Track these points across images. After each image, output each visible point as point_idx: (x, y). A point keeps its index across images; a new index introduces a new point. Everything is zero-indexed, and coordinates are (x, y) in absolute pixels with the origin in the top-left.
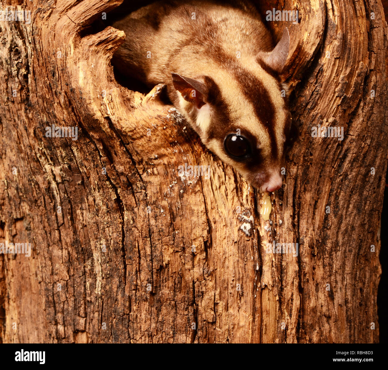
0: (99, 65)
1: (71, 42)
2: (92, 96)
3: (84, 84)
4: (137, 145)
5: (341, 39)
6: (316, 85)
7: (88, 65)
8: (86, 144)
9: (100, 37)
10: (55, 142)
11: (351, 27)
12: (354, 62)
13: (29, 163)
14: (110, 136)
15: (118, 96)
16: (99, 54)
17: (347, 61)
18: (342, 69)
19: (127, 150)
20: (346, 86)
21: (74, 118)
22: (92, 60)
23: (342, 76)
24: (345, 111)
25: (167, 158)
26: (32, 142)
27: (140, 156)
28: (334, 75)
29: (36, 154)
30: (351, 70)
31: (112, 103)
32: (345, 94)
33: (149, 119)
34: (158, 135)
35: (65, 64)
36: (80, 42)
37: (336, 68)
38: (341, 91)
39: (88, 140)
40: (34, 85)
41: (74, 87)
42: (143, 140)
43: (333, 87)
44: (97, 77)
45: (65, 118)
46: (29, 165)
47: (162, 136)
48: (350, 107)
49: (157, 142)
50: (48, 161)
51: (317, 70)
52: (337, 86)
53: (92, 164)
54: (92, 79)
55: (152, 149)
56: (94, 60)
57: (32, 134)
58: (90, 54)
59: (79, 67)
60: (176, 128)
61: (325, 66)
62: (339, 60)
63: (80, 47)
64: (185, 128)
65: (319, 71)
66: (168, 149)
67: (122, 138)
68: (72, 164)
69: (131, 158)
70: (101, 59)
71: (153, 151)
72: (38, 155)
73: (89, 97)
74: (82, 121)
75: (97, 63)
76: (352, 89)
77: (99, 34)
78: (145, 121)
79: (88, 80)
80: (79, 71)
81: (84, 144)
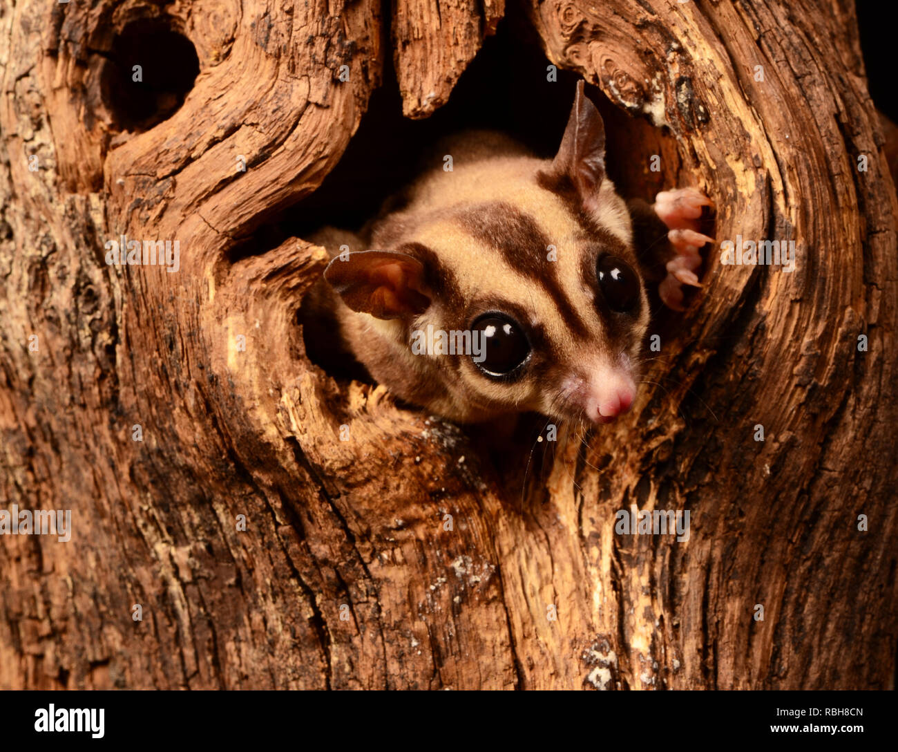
0: (271, 322)
1: (208, 272)
2: (256, 390)
3: (239, 364)
4: (357, 500)
5: (804, 258)
6: (750, 362)
7: (247, 323)
8: (245, 498)
9: (272, 261)
10: (178, 492)
11: (825, 231)
12: (834, 309)
13: (120, 539)
14: (297, 479)
15: (313, 390)
16: (272, 299)
17: (819, 308)
18: (808, 324)
19: (336, 511)
20: (818, 362)
21: (218, 441)
22: (256, 311)
23: (806, 340)
24: (814, 417)
25: (424, 526)
26: (127, 494)
27: (364, 523)
28: (789, 337)
29: (135, 519)
30: (827, 327)
31: (300, 407)
32: (814, 380)
33: (384, 441)
34: (403, 477)
35: (195, 322)
36: (229, 273)
37: (794, 323)
38: (805, 372)
39: (249, 489)
40: (128, 368)
41: (217, 372)
42: (370, 486)
43: (789, 364)
44: (266, 350)
45: (198, 441)
46: (120, 545)
47: (413, 479)
48: (825, 408)
49: (401, 491)
50: (162, 536)
51: (751, 327)
52: (796, 363)
53: (259, 541)
54: (255, 353)
55: (389, 507)
56: (261, 312)
57: (126, 477)
58: (251, 298)
59: (227, 328)
60: (442, 461)
61: (770, 318)
62: (801, 306)
63: (229, 285)
64: (462, 459)
65: (757, 328)
66: (426, 506)
67: (324, 483)
68: (215, 542)
69: (344, 527)
70: (276, 311)
71: (393, 511)
72: (140, 522)
73: (251, 393)
74: (235, 448)
75: (266, 319)
76: (830, 368)
77: (270, 255)
78: (375, 446)
79: (247, 356)
80: (227, 336)
81: (241, 497)
